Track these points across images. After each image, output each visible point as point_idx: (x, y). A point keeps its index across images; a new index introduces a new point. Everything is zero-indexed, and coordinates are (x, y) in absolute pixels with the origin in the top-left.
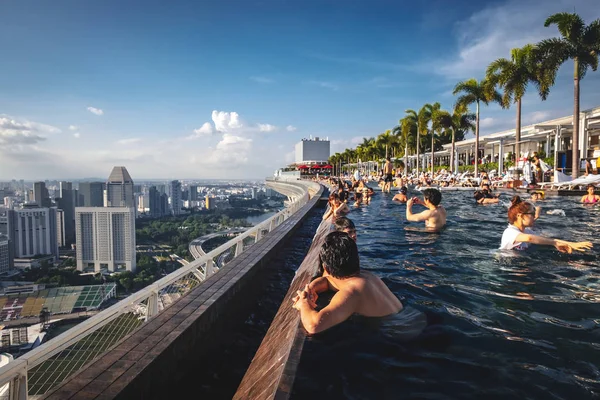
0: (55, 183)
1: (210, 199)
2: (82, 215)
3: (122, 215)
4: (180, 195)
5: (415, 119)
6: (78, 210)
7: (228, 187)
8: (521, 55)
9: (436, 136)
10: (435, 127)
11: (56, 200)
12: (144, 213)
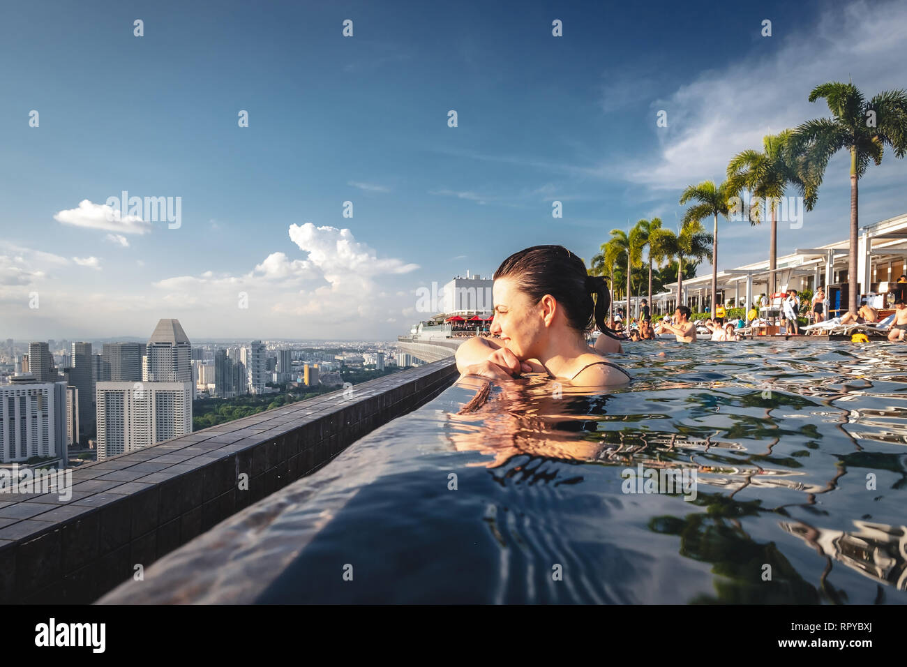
0: (67, 344)
1: (310, 370)
2: (107, 395)
3: (172, 394)
4: (263, 364)
5: (625, 243)
6: (101, 386)
7: (340, 351)
8: (777, 146)
9: (654, 272)
10: (653, 254)
11: (66, 370)
12: (207, 391)
